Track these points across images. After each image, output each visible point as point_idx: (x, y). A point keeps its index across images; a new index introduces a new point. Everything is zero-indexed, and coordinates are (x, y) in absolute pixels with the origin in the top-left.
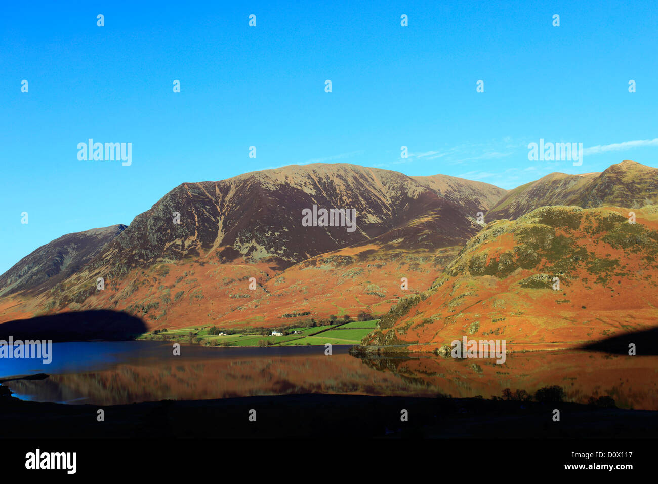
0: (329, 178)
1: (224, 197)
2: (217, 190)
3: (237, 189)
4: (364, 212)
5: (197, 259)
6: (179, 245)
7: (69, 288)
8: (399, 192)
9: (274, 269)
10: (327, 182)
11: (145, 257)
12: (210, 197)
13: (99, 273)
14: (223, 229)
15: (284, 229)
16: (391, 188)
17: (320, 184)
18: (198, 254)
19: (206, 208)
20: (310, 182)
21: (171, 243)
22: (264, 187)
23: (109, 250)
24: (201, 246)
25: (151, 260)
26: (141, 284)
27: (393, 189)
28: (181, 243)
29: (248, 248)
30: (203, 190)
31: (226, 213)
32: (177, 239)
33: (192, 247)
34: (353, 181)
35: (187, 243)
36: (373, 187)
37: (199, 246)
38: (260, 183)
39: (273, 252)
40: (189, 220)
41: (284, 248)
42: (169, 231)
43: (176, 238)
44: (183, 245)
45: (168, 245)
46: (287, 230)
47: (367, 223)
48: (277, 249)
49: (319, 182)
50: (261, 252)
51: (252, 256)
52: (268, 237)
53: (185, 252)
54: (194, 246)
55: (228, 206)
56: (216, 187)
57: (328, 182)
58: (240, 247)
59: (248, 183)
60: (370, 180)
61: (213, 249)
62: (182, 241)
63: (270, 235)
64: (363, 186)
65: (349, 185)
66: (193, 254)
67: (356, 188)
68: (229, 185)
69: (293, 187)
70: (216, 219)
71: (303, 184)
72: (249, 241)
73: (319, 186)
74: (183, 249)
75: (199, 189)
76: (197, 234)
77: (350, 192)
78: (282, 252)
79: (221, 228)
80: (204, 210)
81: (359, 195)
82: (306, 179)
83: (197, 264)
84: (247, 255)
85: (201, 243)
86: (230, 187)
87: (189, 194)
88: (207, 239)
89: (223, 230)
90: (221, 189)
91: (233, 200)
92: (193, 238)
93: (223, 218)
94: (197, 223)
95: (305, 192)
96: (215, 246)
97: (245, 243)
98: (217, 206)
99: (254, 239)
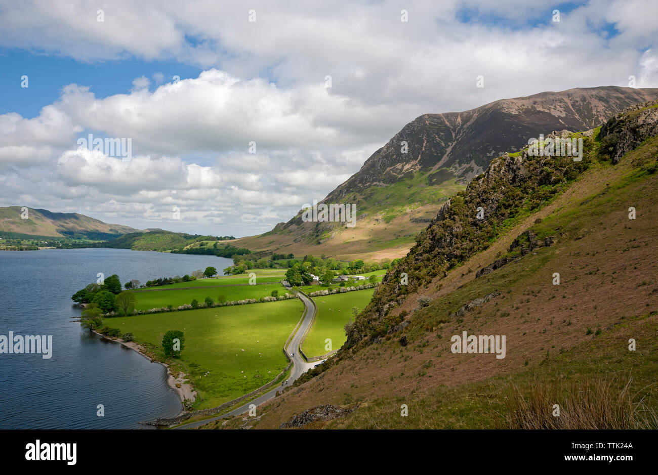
0: (585, 101)
1: (463, 125)
2: (459, 119)
3: (479, 116)
5: (408, 182)
6: (398, 169)
10: (582, 105)
12: (449, 125)
14: (451, 152)
15: (512, 149)
17: (573, 107)
18: (412, 178)
19: (439, 135)
20: (562, 105)
21: (392, 168)
22: (505, 112)
24: (419, 169)
25: (367, 184)
28: (400, 168)
29: (464, 170)
30: (444, 119)
31: (460, 139)
33: (410, 171)
34: (617, 101)
35: (407, 167)
37: (417, 170)
38: (503, 108)
40: (416, 146)
42: (394, 157)
43: (398, 163)
44: (402, 170)
45: (388, 169)
49: (573, 105)
51: (465, 178)
52: (488, 157)
53: (401, 176)
54: (412, 170)
55: (464, 132)
56: (459, 117)
58: (456, 169)
59: (490, 110)
61: (431, 171)
62: (403, 165)
63: (492, 155)
65: (610, 106)
66: (407, 178)
68: (471, 114)
69: (540, 111)
70: (446, 144)
71: (552, 107)
72: (468, 162)
73: (572, 109)
74: (400, 173)
75: (440, 118)
76: (419, 158)
79: (448, 152)
80: (437, 136)
82: (557, 103)
83: (405, 187)
84: (459, 177)
85: (420, 167)
86: (473, 115)
87: (427, 123)
88: (429, 162)
89: (450, 154)
90: (462, 119)
91: (471, 127)
92: (413, 163)
93: (454, 144)
94: (423, 148)
95: (553, 114)
96: (435, 170)
97: (463, 165)
98: (453, 133)
99: (473, 160)
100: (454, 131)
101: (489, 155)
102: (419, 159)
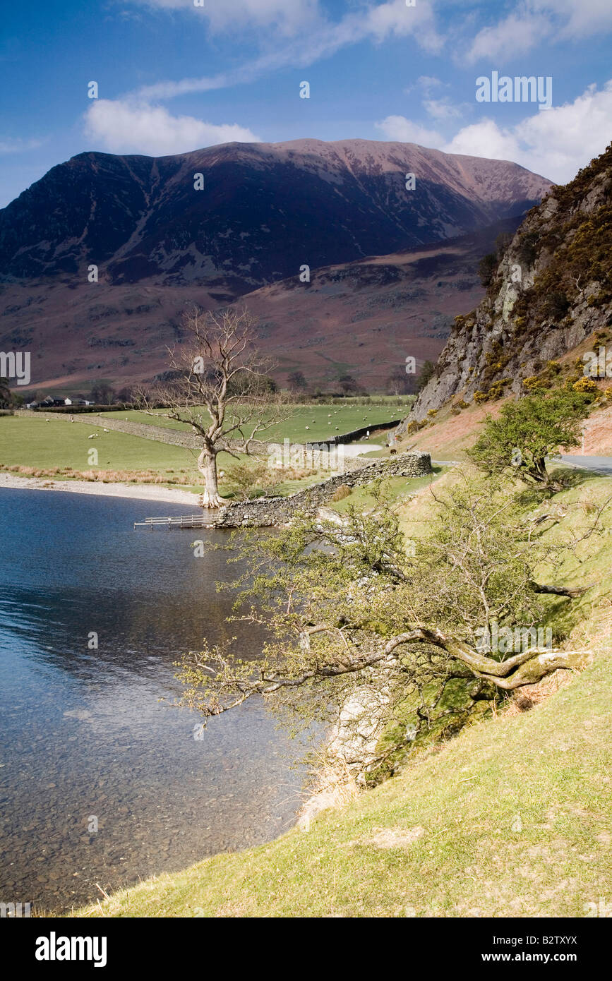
0: (373, 162)
1: (163, 181)
2: (155, 170)
3: (192, 168)
4: (437, 220)
5: (69, 277)
6: (43, 251)
8: (508, 193)
9: (219, 298)
10: (368, 168)
12: (136, 178)
14: (144, 230)
15: (263, 229)
16: (494, 187)
17: (354, 170)
18: (73, 269)
19: (120, 194)
20: (336, 165)
21: (30, 248)
24: (88, 255)
27: (498, 187)
28: (48, 249)
29: (178, 259)
30: (127, 167)
31: (160, 206)
32: (43, 242)
33: (69, 256)
34: (420, 168)
35: (60, 248)
36: (459, 184)
37: (84, 255)
39: (227, 268)
40: (78, 210)
41: (253, 260)
42: (33, 227)
43: (42, 239)
44: (51, 252)
45: (22, 251)
46: (268, 231)
47: (442, 239)
48: (237, 262)
49: (353, 167)
50: (203, 266)
51: (181, 274)
52: (222, 240)
53: (50, 264)
54: (71, 254)
55: (166, 195)
56: (155, 165)
57: (370, 166)
60: (453, 172)
61: (111, 261)
62: (52, 244)
63: (228, 236)
64: (438, 179)
67: (425, 182)
69: (300, 171)
70: (135, 213)
71: (321, 166)
72: (184, 246)
73: (353, 173)
74: (48, 258)
76: (85, 233)
78: (247, 267)
79: (140, 228)
80: (116, 196)
81: (428, 192)
82: (328, 160)
84: (170, 271)
86: (180, 163)
87: (94, 167)
89: (143, 233)
90: (161, 170)
92: (74, 241)
93: (150, 213)
94: (91, 215)
95: (323, 178)
96: (119, 256)
97: (173, 250)
98: (146, 194)
99: (194, 243)
100: (148, 188)
101: (221, 235)
102: (84, 236)
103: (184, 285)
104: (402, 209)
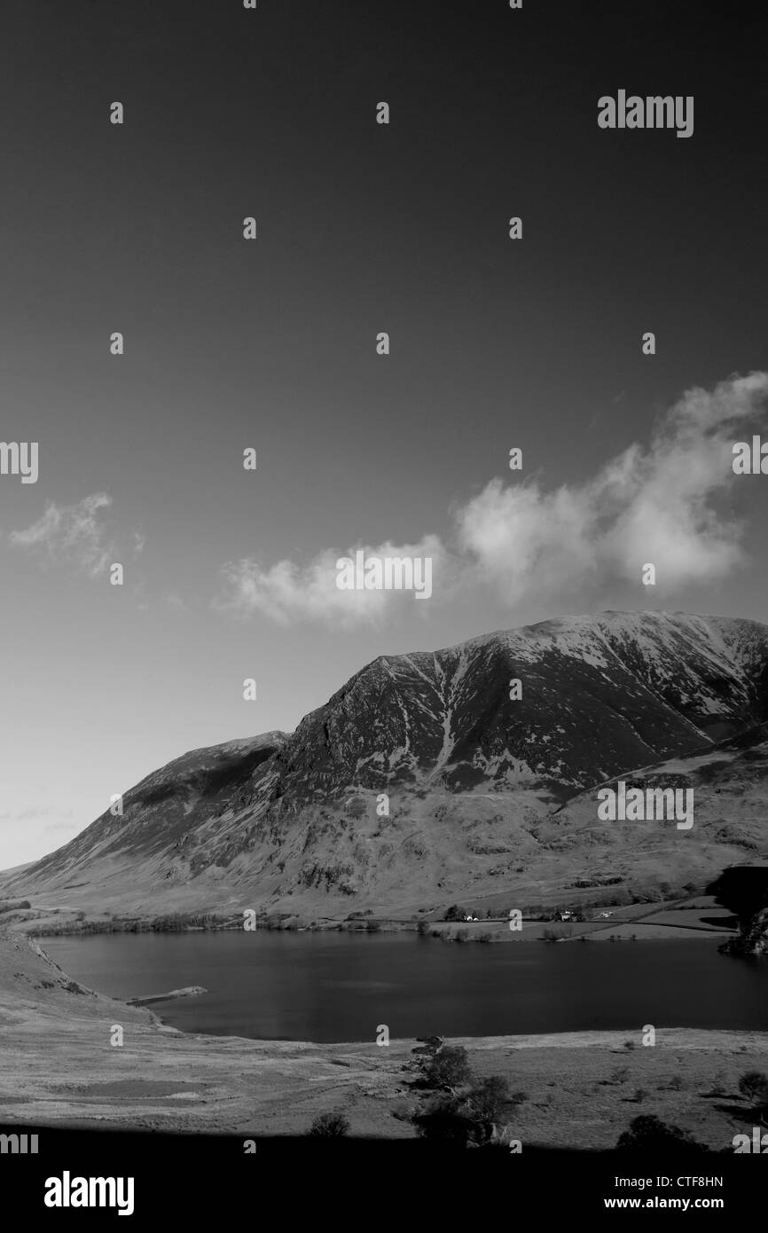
0: (628, 637)
1: (449, 678)
2: (438, 667)
3: (471, 662)
4: (697, 694)
5: (412, 787)
6: (380, 763)
7: (204, 841)
8: (757, 656)
9: (545, 800)
10: (625, 644)
11: (326, 785)
12: (426, 678)
13: (251, 814)
14: (451, 733)
15: (559, 730)
16: (743, 649)
17: (613, 649)
18: (412, 778)
19: (420, 699)
20: (596, 645)
21: (367, 760)
22: (516, 658)
23: (265, 775)
24: (418, 763)
25: (336, 790)
26: (320, 833)
27: (747, 651)
28: (383, 760)
29: (498, 765)
30: (414, 667)
31: (455, 705)
32: (376, 753)
33: (403, 765)
34: (672, 639)
35: (393, 759)
36: (710, 649)
37: (414, 763)
38: (509, 651)
39: (542, 771)
40: (394, 720)
41: (560, 762)
42: (361, 739)
43: (374, 751)
44: (387, 763)
45: (361, 763)
46: (563, 731)
47: (705, 715)
48: (547, 766)
49: (612, 645)
50: (521, 770)
51: (506, 779)
52: (530, 745)
53: (391, 775)
54: (405, 764)
55: (457, 692)
56: (435, 661)
57: (627, 644)
58: (484, 764)
59: (488, 651)
60: (702, 637)
61: (438, 767)
62: (384, 755)
63: (533, 741)
64: (690, 648)
65: (665, 648)
66: (405, 778)
67: (679, 653)
68: (456, 657)
69: (567, 658)
70: (438, 715)
71: (583, 648)
72: (499, 753)
73: (612, 652)
74: (386, 769)
75: (407, 665)
76: (408, 742)
77: (668, 660)
78: (558, 770)
79: (448, 731)
81: (684, 664)
82: (588, 641)
83: (411, 795)
84: (497, 777)
85: (416, 759)
86: (458, 658)
87: (392, 674)
88: (427, 750)
89: (452, 736)
90: (443, 665)
91: (464, 682)
92: (402, 751)
93: (449, 714)
94: (407, 724)
95: (589, 663)
96: (442, 764)
97: (492, 757)
98: (439, 694)
99: (507, 749)
100: (439, 689)
102: (408, 745)
103: (513, 790)
104: (665, 686)
